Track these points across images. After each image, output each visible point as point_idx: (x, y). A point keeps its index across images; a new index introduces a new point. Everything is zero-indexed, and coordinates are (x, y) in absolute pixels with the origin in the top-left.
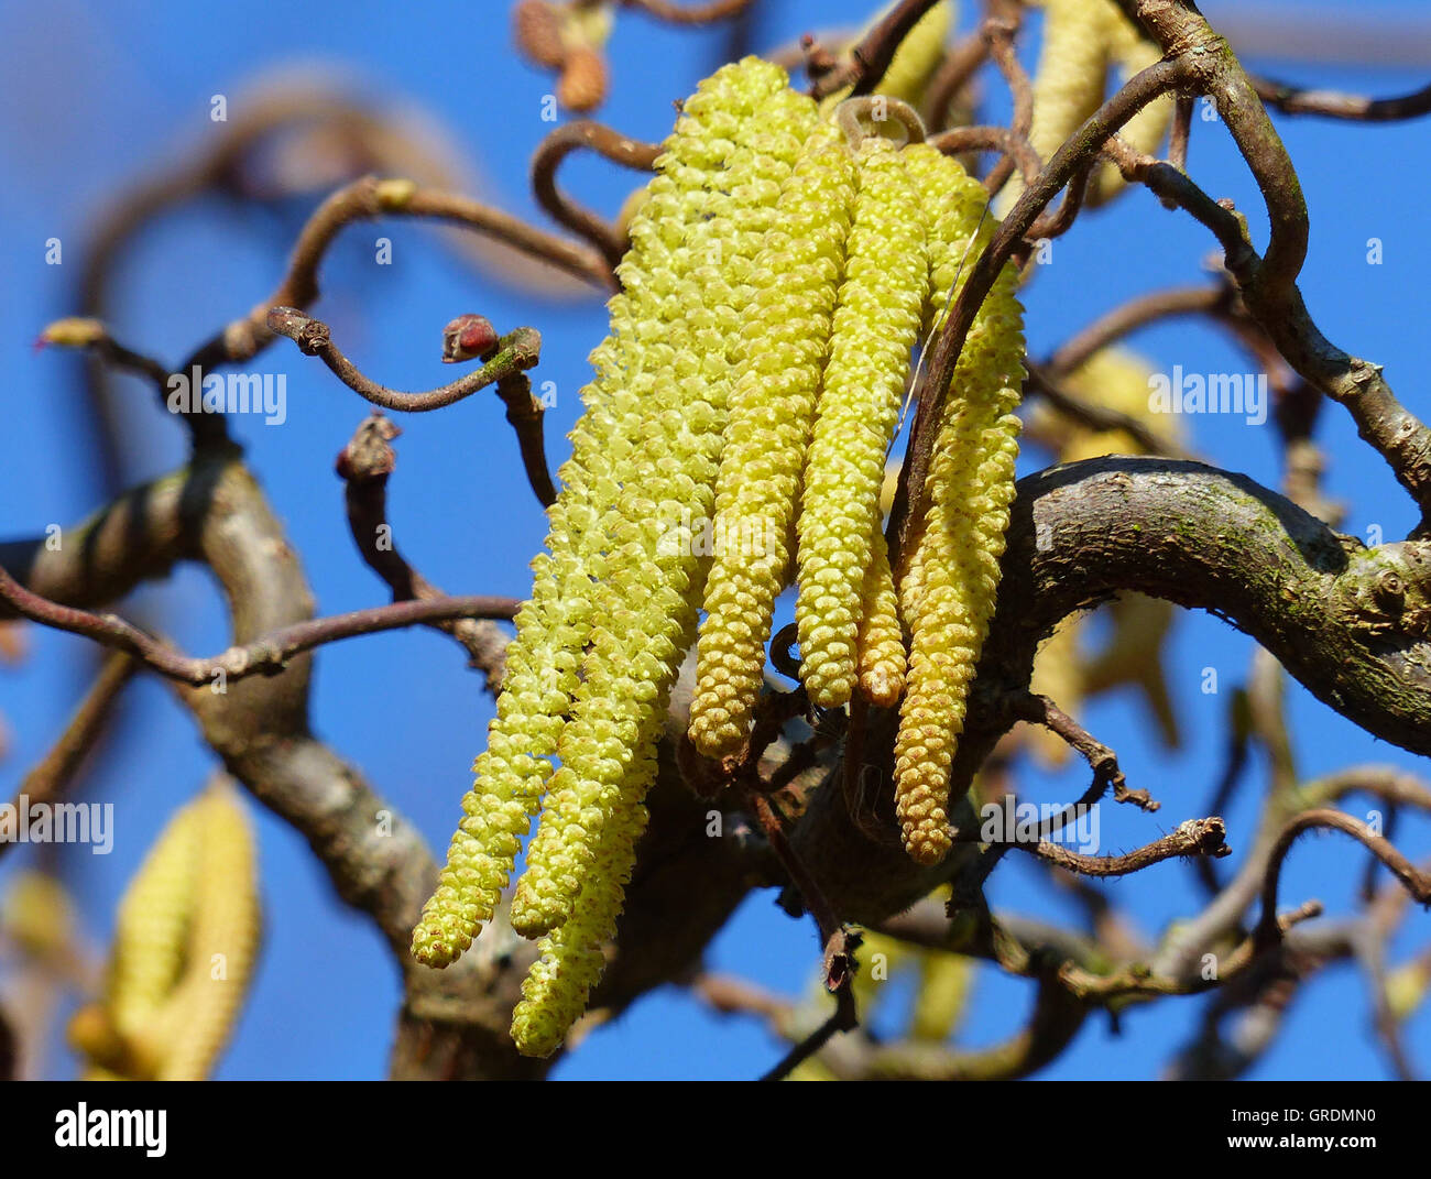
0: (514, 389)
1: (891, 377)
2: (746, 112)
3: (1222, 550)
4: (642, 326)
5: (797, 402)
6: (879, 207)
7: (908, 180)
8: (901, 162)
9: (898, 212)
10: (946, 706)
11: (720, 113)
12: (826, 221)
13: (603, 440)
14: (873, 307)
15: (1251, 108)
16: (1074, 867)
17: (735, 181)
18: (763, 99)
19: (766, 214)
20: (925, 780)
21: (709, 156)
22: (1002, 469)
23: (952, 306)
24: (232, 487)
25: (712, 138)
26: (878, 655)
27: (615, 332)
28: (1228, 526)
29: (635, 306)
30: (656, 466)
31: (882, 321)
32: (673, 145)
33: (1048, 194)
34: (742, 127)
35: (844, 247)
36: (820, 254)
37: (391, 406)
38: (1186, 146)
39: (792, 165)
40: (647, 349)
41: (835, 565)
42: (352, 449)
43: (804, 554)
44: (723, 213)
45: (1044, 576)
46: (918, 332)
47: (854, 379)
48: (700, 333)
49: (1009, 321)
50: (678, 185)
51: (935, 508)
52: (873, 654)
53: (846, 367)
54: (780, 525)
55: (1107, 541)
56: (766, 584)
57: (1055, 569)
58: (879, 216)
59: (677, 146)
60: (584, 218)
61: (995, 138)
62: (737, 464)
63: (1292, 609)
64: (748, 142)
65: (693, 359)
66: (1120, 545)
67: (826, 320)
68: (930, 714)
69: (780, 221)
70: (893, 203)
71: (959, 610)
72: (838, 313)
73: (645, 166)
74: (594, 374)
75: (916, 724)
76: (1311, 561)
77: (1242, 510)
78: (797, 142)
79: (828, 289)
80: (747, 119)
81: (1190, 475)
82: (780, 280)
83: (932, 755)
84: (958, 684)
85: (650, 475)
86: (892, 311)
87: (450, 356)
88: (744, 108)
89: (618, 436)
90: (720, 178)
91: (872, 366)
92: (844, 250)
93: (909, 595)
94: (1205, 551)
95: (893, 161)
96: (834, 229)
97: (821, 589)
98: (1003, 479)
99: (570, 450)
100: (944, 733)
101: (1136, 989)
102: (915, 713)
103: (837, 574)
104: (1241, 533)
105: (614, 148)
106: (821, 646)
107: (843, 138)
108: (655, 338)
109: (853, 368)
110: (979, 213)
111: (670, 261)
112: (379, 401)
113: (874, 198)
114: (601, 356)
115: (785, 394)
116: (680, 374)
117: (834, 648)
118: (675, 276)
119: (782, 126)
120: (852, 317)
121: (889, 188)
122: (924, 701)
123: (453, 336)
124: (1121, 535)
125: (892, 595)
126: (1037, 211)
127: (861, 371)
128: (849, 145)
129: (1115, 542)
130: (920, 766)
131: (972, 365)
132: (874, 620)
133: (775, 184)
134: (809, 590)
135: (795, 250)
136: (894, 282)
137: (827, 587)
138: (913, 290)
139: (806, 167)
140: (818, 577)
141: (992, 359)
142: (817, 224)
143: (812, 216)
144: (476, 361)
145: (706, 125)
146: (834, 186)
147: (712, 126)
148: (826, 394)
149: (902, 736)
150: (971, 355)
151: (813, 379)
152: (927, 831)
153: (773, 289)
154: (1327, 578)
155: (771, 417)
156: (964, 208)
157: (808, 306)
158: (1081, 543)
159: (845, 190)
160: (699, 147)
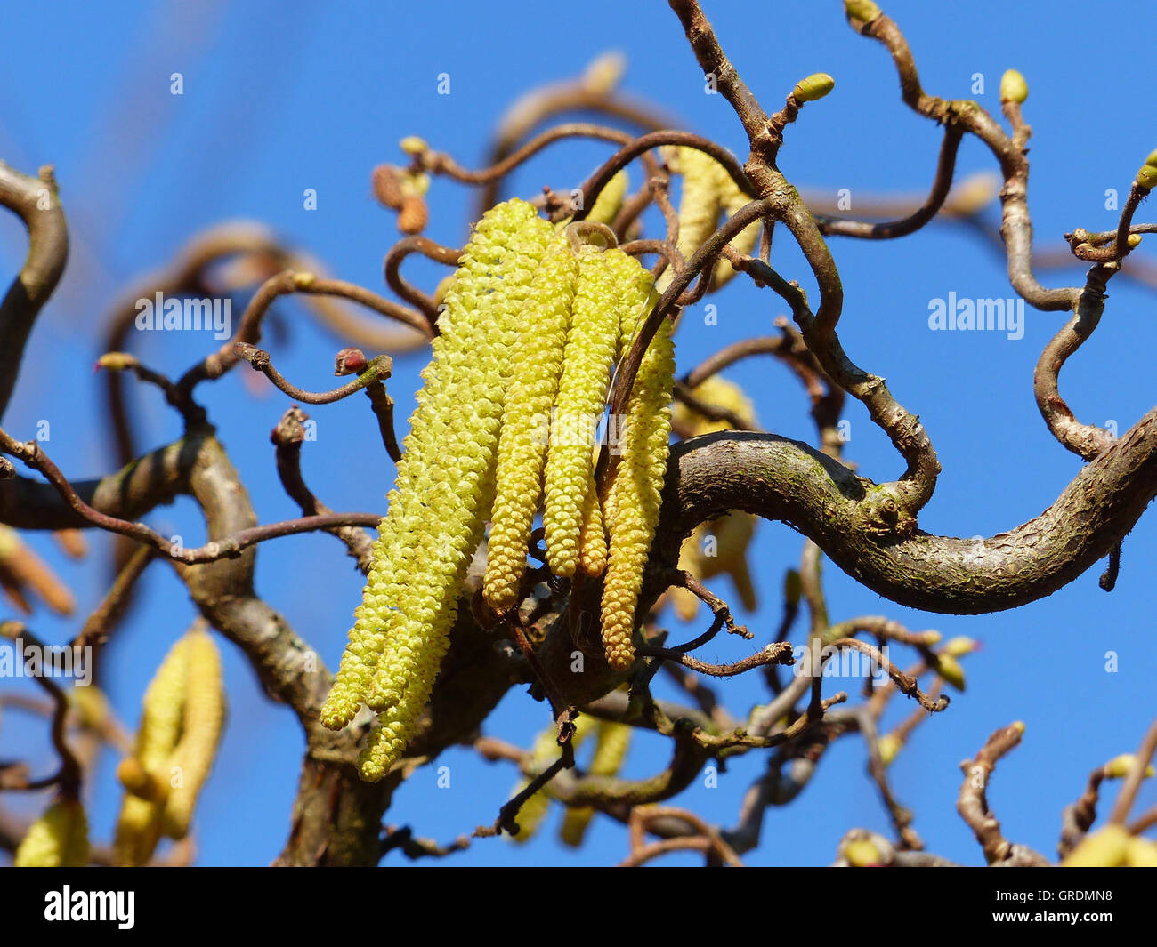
0: (375, 391)
1: (599, 384)
2: (512, 230)
3: (791, 486)
4: (452, 356)
5: (545, 400)
6: (591, 285)
7: (607, 269)
8: (603, 259)
9: (602, 288)
10: (631, 578)
11: (498, 231)
12: (560, 293)
13: (429, 423)
14: (588, 343)
15: (809, 227)
16: (703, 672)
17: (506, 270)
18: (523, 223)
19: (524, 289)
20: (619, 621)
21: (491, 256)
22: (661, 439)
23: (633, 343)
24: (209, 451)
25: (492, 245)
26: (591, 547)
27: (436, 359)
28: (794, 472)
29: (448, 344)
30: (457, 437)
31: (593, 352)
32: (470, 249)
33: (690, 278)
34: (510, 239)
35: (570, 309)
36: (556, 313)
37: (305, 400)
38: (769, 251)
39: (539, 261)
40: (455, 369)
41: (567, 494)
42: (280, 427)
43: (548, 487)
44: (499, 289)
45: (686, 501)
46: (614, 358)
47: (577, 385)
48: (484, 359)
49: (666, 353)
50: (473, 273)
51: (623, 462)
52: (588, 546)
53: (573, 378)
54: (536, 472)
55: (723, 481)
56: (529, 507)
57: (693, 497)
58: (591, 291)
59: (472, 250)
60: (416, 294)
61: (657, 246)
62: (510, 437)
63: (831, 520)
64: (513, 248)
65: (480, 374)
66: (732, 483)
67: (561, 351)
68: (622, 583)
69: (533, 293)
70: (599, 283)
71: (639, 522)
72: (567, 347)
73: (453, 262)
74: (424, 384)
75: (614, 589)
76: (843, 492)
77: (801, 463)
78: (542, 248)
79: (561, 333)
80: (513, 234)
81: (773, 443)
82: (534, 328)
83: (624, 607)
84: (638, 565)
85: (454, 442)
86: (599, 346)
87: (339, 372)
88: (511, 228)
89: (437, 421)
90: (497, 268)
91: (588, 378)
92: (571, 310)
93: (608, 511)
94: (781, 486)
95: (599, 258)
96: (565, 298)
97: (559, 508)
98: (662, 444)
99: (410, 428)
100: (631, 594)
101: (737, 743)
102: (614, 582)
103: (568, 499)
104: (802, 476)
105: (434, 252)
106: (559, 541)
107: (569, 245)
108: (459, 362)
109: (577, 379)
110: (650, 288)
111: (468, 318)
112: (298, 398)
113: (588, 280)
114: (428, 373)
115: (538, 395)
116: (472, 382)
117: (567, 542)
118: (471, 327)
119: (533, 238)
120: (575, 349)
121: (596, 275)
122: (619, 575)
123: (341, 360)
124: (732, 477)
125: (599, 512)
126: (683, 288)
127: (582, 381)
128: (573, 249)
129: (728, 481)
130: (617, 613)
131: (644, 379)
132: (589, 526)
133: (529, 272)
134: (550, 509)
135: (542, 310)
136: (600, 329)
137: (562, 506)
138: (611, 333)
139: (548, 262)
140: (557, 500)
141: (656, 375)
142: (554, 295)
143: (551, 291)
144: (354, 375)
145: (489, 238)
146: (564, 273)
147: (493, 239)
148: (561, 394)
149: (605, 596)
150: (644, 373)
151: (553, 387)
152: (621, 651)
153: (529, 333)
154: (852, 502)
155: (530, 409)
156: (640, 286)
157: (550, 343)
158: (708, 481)
159: (571, 275)
160: (485, 251)
